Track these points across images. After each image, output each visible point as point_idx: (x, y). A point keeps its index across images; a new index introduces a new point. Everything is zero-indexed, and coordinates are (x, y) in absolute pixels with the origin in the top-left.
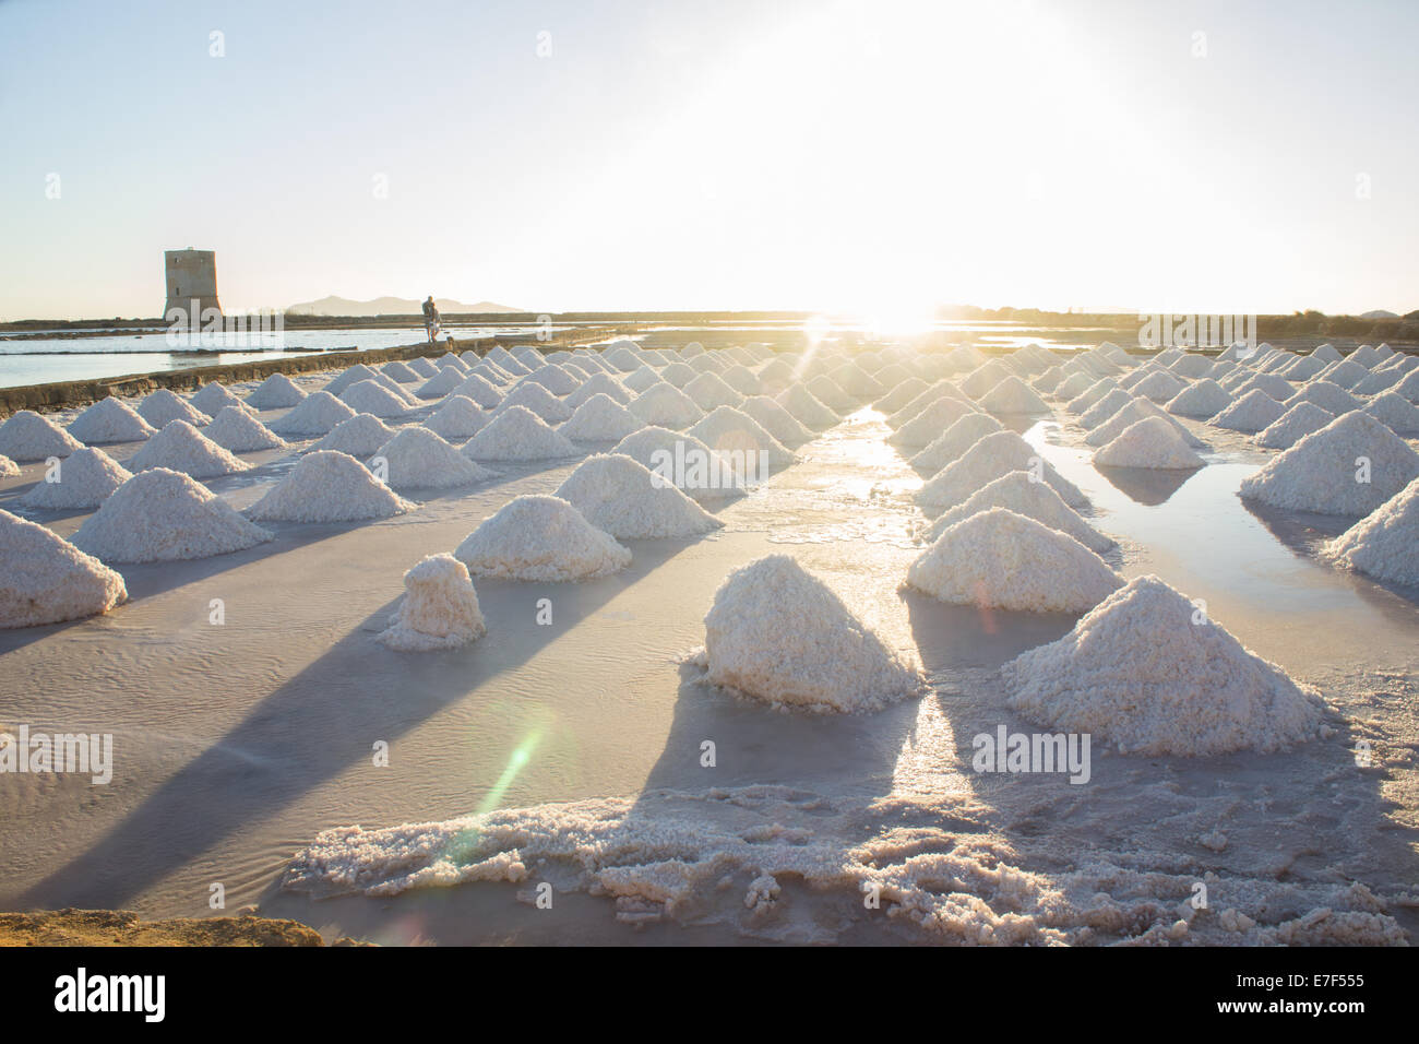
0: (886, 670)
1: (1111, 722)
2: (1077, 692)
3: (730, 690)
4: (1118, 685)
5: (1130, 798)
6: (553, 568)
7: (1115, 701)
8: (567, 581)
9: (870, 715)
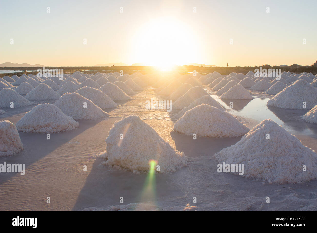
0: (175, 157)
1: (263, 172)
2: (248, 162)
3: (116, 166)
4: (264, 158)
5: (282, 201)
6: (51, 128)
7: (263, 164)
8: (56, 133)
9: (171, 173)
